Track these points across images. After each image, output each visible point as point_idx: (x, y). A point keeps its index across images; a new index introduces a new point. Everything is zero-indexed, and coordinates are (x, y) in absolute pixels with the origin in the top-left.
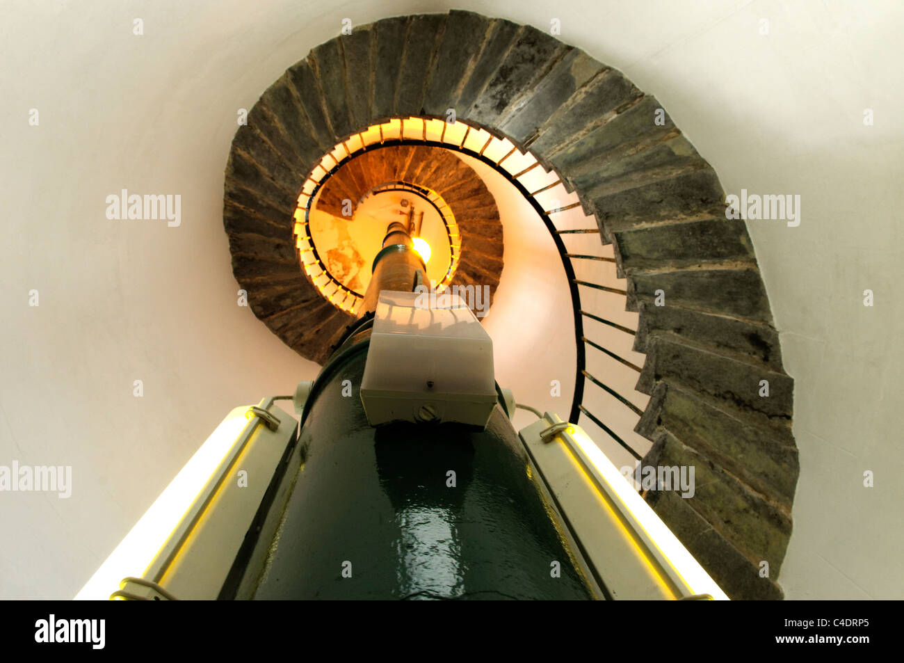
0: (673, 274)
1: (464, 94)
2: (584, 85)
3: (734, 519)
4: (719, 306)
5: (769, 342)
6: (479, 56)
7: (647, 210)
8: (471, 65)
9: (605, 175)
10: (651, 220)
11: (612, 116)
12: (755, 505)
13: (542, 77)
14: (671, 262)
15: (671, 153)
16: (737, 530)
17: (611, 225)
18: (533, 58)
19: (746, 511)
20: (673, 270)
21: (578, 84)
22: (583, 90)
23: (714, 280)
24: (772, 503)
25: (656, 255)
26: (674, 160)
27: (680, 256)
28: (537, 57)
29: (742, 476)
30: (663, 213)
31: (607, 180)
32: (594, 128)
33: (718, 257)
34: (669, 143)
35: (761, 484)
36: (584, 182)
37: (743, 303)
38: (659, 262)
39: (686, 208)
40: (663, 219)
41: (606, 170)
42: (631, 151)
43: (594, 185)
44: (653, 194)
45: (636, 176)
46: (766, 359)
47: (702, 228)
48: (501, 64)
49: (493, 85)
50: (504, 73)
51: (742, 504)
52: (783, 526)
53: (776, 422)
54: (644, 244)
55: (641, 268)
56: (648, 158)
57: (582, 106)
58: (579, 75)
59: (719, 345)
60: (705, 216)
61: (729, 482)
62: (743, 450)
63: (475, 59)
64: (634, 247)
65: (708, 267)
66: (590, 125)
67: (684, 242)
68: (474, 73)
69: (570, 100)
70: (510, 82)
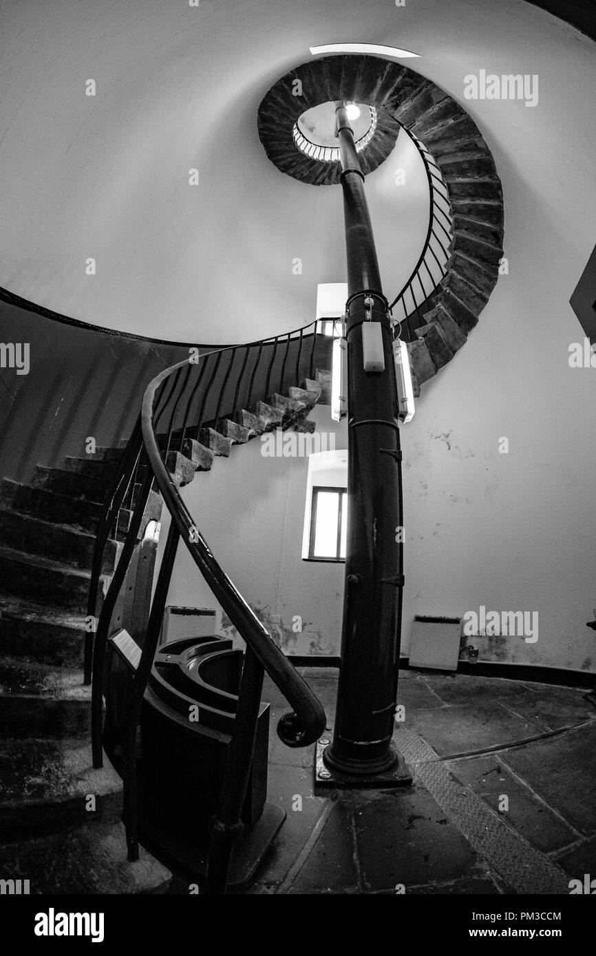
0: (469, 204)
1: (377, 96)
2: (438, 103)
3: (470, 299)
4: (485, 220)
5: (500, 236)
6: (384, 79)
7: (462, 173)
8: (380, 82)
9: (446, 151)
10: (463, 177)
11: (451, 121)
12: (478, 295)
13: (416, 94)
14: (469, 198)
15: (476, 145)
16: (470, 302)
17: (446, 177)
18: (412, 84)
19: (474, 296)
20: (469, 202)
21: (435, 102)
22: (438, 105)
23: (485, 208)
24: (484, 294)
25: (463, 194)
26: (476, 148)
27: (473, 196)
28: (414, 84)
29: (476, 285)
30: (469, 175)
31: (447, 154)
32: (442, 126)
33: (488, 198)
34: (476, 140)
35: (482, 287)
36: (436, 154)
37: (494, 219)
38: (465, 197)
39: (479, 173)
40: (469, 177)
41: (446, 149)
42: (458, 141)
43: (441, 155)
44: (466, 166)
45: (460, 154)
46: (497, 243)
47: (484, 185)
48: (396, 85)
49: (391, 95)
50: (397, 90)
51: (473, 294)
52: (485, 301)
53: (494, 267)
54: (459, 189)
55: (457, 199)
56: (466, 146)
57: (437, 114)
58: (435, 98)
59: (481, 236)
60: (487, 179)
61: (471, 288)
62: (479, 277)
63: (382, 79)
64: (455, 190)
65: (484, 202)
66: (440, 124)
67: (476, 190)
68: (381, 87)
69: (430, 110)
70: (401, 95)
